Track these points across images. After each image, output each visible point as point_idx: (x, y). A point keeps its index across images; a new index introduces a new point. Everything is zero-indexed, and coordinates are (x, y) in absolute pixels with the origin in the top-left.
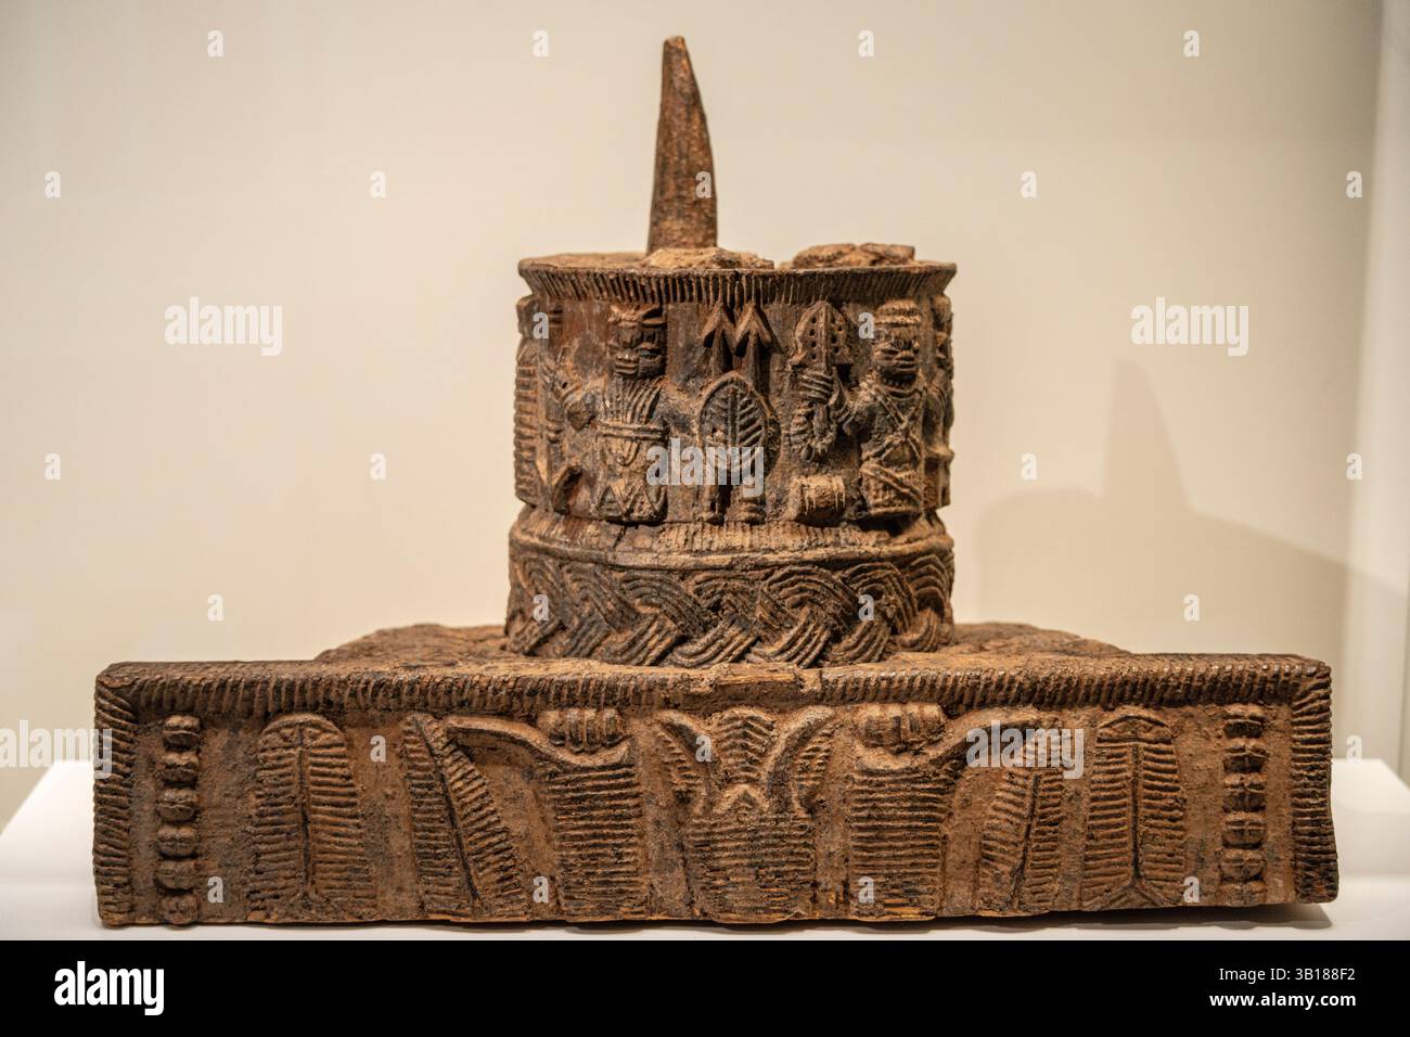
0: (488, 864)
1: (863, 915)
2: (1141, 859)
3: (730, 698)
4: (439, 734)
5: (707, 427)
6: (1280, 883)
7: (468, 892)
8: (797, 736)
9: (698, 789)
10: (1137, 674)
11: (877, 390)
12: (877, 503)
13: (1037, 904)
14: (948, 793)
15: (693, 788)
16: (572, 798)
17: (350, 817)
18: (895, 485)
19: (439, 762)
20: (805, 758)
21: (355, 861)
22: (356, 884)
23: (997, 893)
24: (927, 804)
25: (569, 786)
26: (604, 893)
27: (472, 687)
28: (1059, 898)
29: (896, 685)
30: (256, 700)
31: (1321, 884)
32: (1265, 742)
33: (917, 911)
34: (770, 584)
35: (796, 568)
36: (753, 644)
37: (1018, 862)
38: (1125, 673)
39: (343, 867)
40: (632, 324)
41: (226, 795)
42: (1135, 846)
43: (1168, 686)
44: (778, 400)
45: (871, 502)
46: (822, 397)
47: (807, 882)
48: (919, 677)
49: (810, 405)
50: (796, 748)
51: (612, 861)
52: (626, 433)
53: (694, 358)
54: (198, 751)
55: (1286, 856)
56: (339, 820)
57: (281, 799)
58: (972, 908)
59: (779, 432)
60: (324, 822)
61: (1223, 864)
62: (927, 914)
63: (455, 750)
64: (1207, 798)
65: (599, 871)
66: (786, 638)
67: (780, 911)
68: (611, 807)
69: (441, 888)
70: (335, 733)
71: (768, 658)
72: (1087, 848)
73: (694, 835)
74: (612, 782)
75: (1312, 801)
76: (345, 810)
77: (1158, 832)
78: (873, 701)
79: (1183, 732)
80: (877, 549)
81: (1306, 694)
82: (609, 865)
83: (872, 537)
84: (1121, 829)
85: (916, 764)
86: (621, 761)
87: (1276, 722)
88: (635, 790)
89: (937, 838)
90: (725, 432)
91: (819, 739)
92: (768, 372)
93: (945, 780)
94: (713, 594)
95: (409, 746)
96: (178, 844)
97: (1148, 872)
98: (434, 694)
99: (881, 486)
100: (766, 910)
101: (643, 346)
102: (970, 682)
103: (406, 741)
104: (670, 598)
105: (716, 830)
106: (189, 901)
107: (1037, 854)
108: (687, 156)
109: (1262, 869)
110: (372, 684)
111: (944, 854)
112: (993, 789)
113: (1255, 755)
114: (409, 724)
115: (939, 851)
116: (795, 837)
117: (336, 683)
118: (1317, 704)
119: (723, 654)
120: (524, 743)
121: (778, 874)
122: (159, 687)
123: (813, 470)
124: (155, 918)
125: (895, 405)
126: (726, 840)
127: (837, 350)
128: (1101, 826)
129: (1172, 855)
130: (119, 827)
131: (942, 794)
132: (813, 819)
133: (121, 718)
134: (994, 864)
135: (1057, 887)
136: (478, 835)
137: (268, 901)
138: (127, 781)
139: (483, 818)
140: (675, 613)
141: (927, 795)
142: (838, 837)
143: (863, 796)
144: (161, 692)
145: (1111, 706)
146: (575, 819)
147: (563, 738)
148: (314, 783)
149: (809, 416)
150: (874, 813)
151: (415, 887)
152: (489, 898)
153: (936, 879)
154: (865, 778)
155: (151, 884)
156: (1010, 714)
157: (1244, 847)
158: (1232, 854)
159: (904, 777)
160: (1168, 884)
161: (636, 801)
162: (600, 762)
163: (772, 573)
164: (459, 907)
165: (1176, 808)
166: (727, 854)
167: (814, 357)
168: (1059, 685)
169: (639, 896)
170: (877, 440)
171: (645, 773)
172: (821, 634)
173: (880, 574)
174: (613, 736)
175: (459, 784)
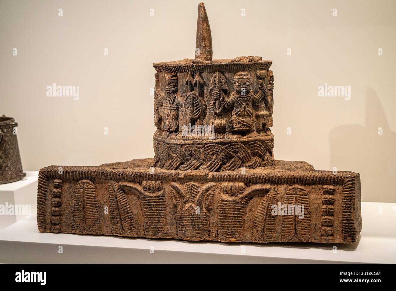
0: (127, 221)
1: (221, 240)
2: (297, 228)
3: (189, 179)
4: (117, 186)
5: (187, 106)
6: (338, 237)
7: (122, 228)
8: (205, 190)
9: (179, 203)
10: (298, 176)
11: (235, 96)
12: (236, 127)
13: (268, 240)
14: (245, 207)
15: (178, 203)
16: (148, 205)
17: (95, 207)
18: (242, 122)
19: (116, 194)
20: (207, 196)
21: (96, 219)
22: (96, 224)
23: (257, 236)
24: (238, 210)
25: (147, 201)
26: (154, 230)
27: (125, 174)
28: (276, 238)
29: (232, 177)
30: (74, 176)
31: (349, 238)
32: (335, 196)
33: (235, 240)
34: (204, 149)
35: (211, 144)
36: (201, 165)
37: (263, 227)
38: (295, 175)
39: (93, 220)
40: (168, 79)
41: (68, 200)
42: (295, 224)
43: (307, 179)
44: (206, 99)
45: (235, 127)
46: (218, 98)
47: (207, 230)
48: (238, 175)
49: (215, 100)
50: (204, 194)
51: (157, 222)
52: (168, 108)
53: (184, 88)
54: (62, 189)
55: (340, 229)
56: (92, 208)
57: (79, 202)
58: (252, 240)
59: (207, 107)
60: (88, 208)
61: (322, 231)
62: (238, 241)
63: (120, 191)
64: (317, 212)
65: (153, 224)
66: (209, 163)
67: (199, 238)
68: (157, 207)
69: (116, 227)
70: (93, 185)
71: (204, 169)
72: (283, 224)
73: (178, 216)
74: (158, 201)
75: (346, 214)
76: (94, 205)
77: (302, 221)
78: (226, 181)
79: (311, 192)
80: (236, 140)
81: (346, 183)
82: (156, 223)
83: (236, 136)
84: (292, 219)
85: (236, 199)
86: (160, 195)
87: (338, 191)
88: (164, 203)
89: (241, 220)
90: (191, 108)
91: (211, 191)
92: (203, 91)
93: (243, 204)
94: (189, 151)
95: (110, 189)
96: (55, 212)
97: (299, 232)
98: (116, 176)
99: (237, 122)
100: (196, 237)
101: (171, 85)
102: (252, 177)
103: (109, 188)
104: (178, 152)
105: (183, 215)
106: (58, 227)
107: (268, 225)
108: (202, 34)
109: (333, 233)
110: (101, 173)
111: (244, 224)
112: (258, 207)
113: (331, 200)
114: (110, 184)
115: (242, 223)
116: (203, 217)
117: (92, 172)
118: (349, 186)
119: (192, 167)
120: (137, 189)
121: (199, 228)
122: (52, 172)
123: (217, 118)
124: (51, 231)
125: (241, 100)
126: (185, 218)
127: (222, 85)
128: (286, 218)
129: (307, 228)
130: (42, 207)
131: (243, 208)
132: (209, 213)
133: (43, 179)
134: (257, 228)
135: (275, 235)
136: (125, 213)
137: (76, 228)
138: (44, 195)
139: (126, 209)
140: (180, 156)
141: (238, 208)
142: (216, 218)
143: (221, 207)
144: (52, 173)
145: (291, 185)
146: (148, 210)
147: (146, 188)
148: (86, 198)
149: (215, 103)
150: (224, 212)
151: (110, 226)
152: (126, 230)
153: (241, 231)
154: (222, 202)
155: (50, 222)
156: (263, 186)
157: (327, 226)
158: (324, 228)
159: (232, 202)
160: (305, 236)
161: (164, 206)
162: (155, 195)
163: (205, 146)
164: (120, 232)
165: (308, 214)
166: (186, 221)
167: (216, 87)
168: (276, 178)
169: (164, 232)
170: (235, 110)
171: (167, 199)
172: (219, 162)
173: (237, 146)
174: (159, 188)
175: (121, 200)
